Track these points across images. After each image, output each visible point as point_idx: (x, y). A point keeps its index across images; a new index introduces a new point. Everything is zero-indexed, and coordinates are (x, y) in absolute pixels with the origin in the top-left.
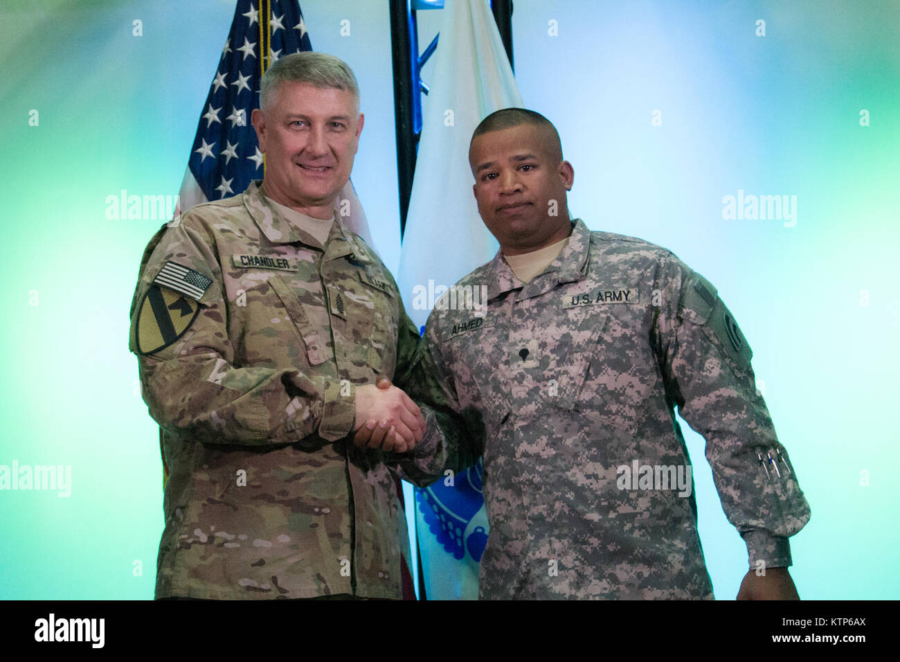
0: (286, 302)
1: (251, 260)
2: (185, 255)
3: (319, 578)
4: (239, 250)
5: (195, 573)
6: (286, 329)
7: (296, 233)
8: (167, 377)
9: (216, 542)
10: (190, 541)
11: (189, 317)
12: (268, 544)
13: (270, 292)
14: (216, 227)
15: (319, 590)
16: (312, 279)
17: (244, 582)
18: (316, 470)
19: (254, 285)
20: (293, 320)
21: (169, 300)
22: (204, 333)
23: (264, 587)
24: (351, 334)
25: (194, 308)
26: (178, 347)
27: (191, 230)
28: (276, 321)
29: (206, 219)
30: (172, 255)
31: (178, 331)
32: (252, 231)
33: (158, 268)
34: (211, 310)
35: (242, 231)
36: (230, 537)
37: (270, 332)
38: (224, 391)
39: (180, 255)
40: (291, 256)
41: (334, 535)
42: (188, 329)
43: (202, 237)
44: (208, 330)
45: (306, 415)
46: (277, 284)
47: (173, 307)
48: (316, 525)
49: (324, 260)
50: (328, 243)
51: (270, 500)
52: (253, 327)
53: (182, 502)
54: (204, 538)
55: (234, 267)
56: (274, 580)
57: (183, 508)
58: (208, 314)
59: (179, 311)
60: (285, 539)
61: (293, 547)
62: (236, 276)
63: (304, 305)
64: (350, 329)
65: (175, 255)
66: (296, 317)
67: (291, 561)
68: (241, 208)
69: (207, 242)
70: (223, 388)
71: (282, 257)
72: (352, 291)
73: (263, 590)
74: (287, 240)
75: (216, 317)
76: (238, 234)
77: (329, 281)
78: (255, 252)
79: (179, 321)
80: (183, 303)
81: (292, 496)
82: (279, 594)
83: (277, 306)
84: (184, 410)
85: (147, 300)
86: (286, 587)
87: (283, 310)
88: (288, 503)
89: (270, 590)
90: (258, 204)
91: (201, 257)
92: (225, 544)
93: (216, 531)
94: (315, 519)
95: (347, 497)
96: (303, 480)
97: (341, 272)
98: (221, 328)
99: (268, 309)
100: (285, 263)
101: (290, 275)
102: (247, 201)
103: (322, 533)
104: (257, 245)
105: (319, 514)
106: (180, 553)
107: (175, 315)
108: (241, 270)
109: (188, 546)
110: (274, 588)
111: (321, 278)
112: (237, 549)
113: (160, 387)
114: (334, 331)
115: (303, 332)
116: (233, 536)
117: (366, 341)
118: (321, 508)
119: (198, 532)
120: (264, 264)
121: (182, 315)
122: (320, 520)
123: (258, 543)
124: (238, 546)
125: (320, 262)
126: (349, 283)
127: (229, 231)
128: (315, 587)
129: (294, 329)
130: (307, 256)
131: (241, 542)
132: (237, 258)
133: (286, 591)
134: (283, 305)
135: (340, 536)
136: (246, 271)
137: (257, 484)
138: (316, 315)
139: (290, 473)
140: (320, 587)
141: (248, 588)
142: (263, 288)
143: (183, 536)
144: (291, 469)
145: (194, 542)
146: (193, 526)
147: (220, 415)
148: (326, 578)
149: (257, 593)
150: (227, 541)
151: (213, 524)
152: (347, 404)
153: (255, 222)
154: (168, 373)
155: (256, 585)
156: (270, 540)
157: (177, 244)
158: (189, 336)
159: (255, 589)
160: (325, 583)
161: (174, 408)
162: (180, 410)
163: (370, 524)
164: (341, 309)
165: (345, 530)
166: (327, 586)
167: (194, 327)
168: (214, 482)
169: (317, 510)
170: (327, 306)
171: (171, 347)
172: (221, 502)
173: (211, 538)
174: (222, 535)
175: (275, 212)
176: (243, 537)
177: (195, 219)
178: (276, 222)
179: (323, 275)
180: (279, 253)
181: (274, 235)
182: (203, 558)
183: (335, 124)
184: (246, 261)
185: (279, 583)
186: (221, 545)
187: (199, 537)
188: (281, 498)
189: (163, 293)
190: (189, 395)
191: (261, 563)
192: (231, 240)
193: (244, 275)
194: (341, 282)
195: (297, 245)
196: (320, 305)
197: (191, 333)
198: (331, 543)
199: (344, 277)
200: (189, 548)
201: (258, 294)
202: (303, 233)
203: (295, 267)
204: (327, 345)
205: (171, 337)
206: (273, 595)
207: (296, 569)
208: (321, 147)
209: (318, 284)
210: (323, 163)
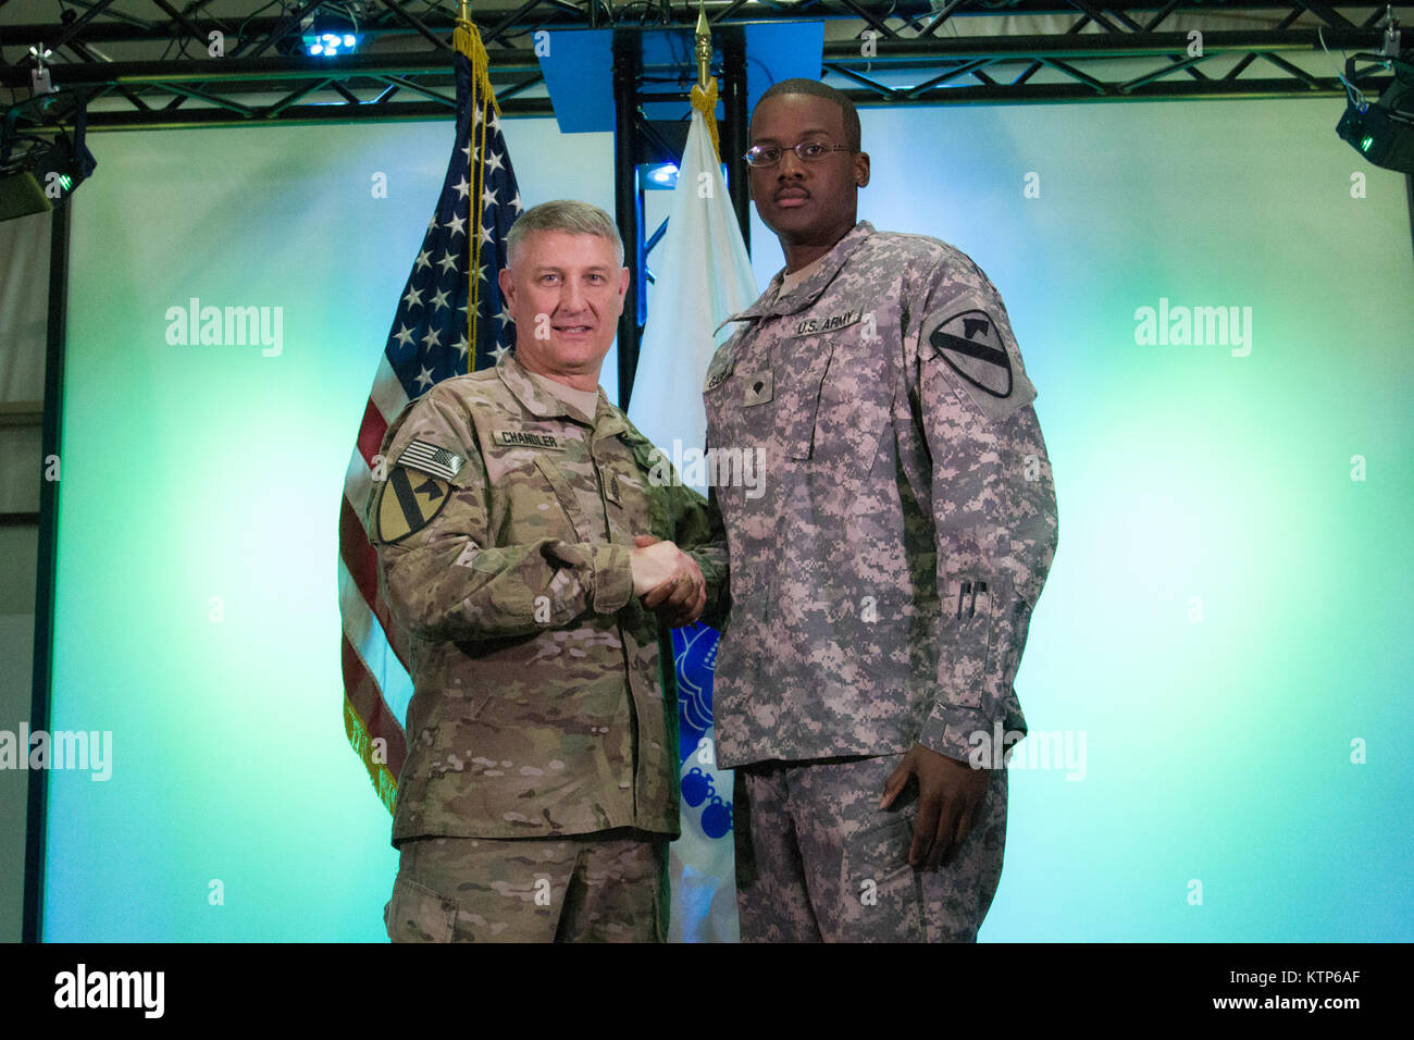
0: (555, 485)
1: (514, 437)
2: (433, 433)
3: (599, 809)
4: (497, 427)
5: (450, 807)
6: (557, 516)
7: (563, 407)
8: (411, 568)
9: (474, 769)
10: (443, 769)
11: (441, 499)
12: (538, 772)
13: (537, 473)
14: (471, 400)
15: (598, 824)
16: (583, 459)
17: (511, 816)
18: (592, 683)
19: (517, 465)
20: (564, 507)
21: (415, 482)
22: (457, 518)
23: (532, 821)
24: (628, 524)
25: (445, 490)
26: (426, 535)
27: (441, 404)
28: (544, 507)
29: (461, 392)
30: (418, 433)
31: (426, 517)
32: (511, 405)
33: (402, 447)
34: (466, 493)
35: (500, 405)
36: (489, 763)
37: (536, 520)
38: (476, 575)
39: (427, 433)
40: (557, 433)
41: (615, 758)
42: (438, 514)
43: (455, 411)
44: (460, 514)
45: (576, 590)
46: (545, 465)
47: (420, 490)
48: (591, 748)
49: (595, 438)
50: (598, 418)
51: (540, 721)
52: (515, 515)
53: (432, 721)
54: (459, 766)
55: (495, 444)
56: (546, 813)
57: (432, 730)
58: (460, 498)
59: (428, 495)
60: (557, 765)
61: (567, 774)
62: (497, 455)
63: (575, 489)
64: (626, 519)
65: (422, 434)
66: (567, 504)
67: (566, 791)
68: (496, 381)
69: (461, 417)
70: (474, 571)
71: (548, 434)
72: (627, 474)
73: (534, 826)
74: (552, 414)
75: (472, 501)
76: (496, 409)
77: (601, 463)
78: (517, 428)
79: (427, 506)
80: (432, 486)
81: (564, 715)
82: (551, 829)
83: (545, 489)
84: (432, 603)
85: (390, 483)
86: (560, 822)
87: (552, 494)
88: (560, 724)
89: (541, 825)
90: (516, 376)
91: (453, 435)
92: (486, 773)
93: (473, 756)
94: (591, 740)
95: (628, 713)
96: (577, 696)
97: (613, 453)
98: (480, 512)
99: (535, 492)
100: (552, 441)
101: (558, 455)
102: (503, 373)
103: (601, 759)
104: (519, 421)
105: (597, 734)
106: (432, 783)
107: (422, 499)
108: (503, 448)
109: (441, 776)
110: (546, 823)
111: (593, 459)
112: (500, 777)
113: (403, 579)
114: (610, 520)
115: (575, 521)
116: (495, 763)
117: (643, 532)
118: (598, 727)
119: (452, 759)
120: (529, 441)
121: (431, 499)
122: (598, 742)
123: (526, 770)
124: (502, 774)
125: (590, 441)
126: (624, 466)
127: (487, 405)
128: (594, 819)
129: (565, 518)
130: (574, 433)
131: (504, 769)
132: (498, 434)
133: (560, 827)
134: (552, 489)
135: (620, 759)
136: (509, 450)
137: (525, 701)
138: (589, 501)
139: (561, 687)
140: (598, 819)
141: (515, 823)
142: (529, 468)
143: (435, 764)
144: (563, 684)
145: (448, 771)
146: (445, 752)
147: (475, 603)
148: (605, 809)
149: (525, 829)
150: (486, 769)
151: (469, 749)
152: (623, 570)
153: (514, 395)
154: (412, 562)
155: (523, 818)
156: (541, 767)
157: (424, 421)
158: (439, 522)
159: (523, 824)
160: (604, 814)
161: (420, 602)
162: (427, 603)
163: (655, 745)
164: (616, 494)
165: (626, 751)
166: (606, 819)
167: (445, 512)
168: (468, 700)
169: (594, 730)
170: (601, 491)
171: (418, 534)
172: (477, 722)
173: (468, 765)
174: (481, 761)
175: (535, 384)
176: (507, 764)
177: (446, 392)
178: (538, 395)
179: (594, 455)
180: (544, 430)
181: (538, 409)
182: (460, 789)
183: (594, 277)
184: (508, 438)
185: (551, 817)
186: (480, 773)
187: (453, 765)
188: (553, 718)
189: (408, 475)
190: (436, 584)
191: (530, 794)
192: (489, 415)
193: (507, 454)
194: (614, 464)
195: (564, 420)
196: (591, 490)
197: (442, 519)
198: (612, 768)
199: (617, 458)
200: (444, 777)
201: (522, 475)
202: (569, 407)
203: (563, 446)
204: (602, 536)
205: (417, 522)
206: (545, 831)
207: (571, 801)
208: (577, 303)
209: (590, 465)
210: (583, 321)
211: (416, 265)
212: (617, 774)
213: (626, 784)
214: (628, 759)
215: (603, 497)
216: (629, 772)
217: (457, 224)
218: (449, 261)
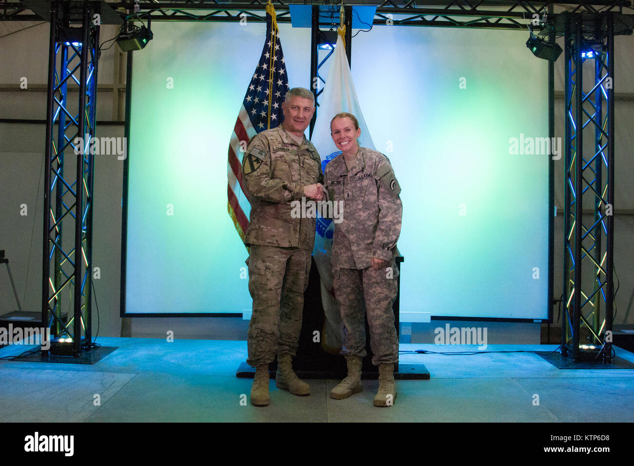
0: (287, 162)
1: (279, 148)
2: (259, 146)
4: (276, 145)
6: (287, 169)
7: (292, 141)
8: (251, 182)
11: (259, 164)
12: (276, 231)
13: (283, 158)
14: (269, 138)
16: (296, 155)
17: (268, 241)
19: (279, 156)
20: (289, 167)
21: (254, 159)
23: (274, 243)
25: (261, 162)
26: (255, 173)
27: (262, 139)
28: (284, 167)
29: (266, 135)
31: (255, 168)
32: (279, 139)
33: (251, 149)
35: (277, 140)
37: (282, 170)
40: (290, 148)
41: (295, 230)
42: (258, 168)
43: (265, 141)
44: (264, 168)
45: (290, 196)
46: (285, 156)
47: (255, 161)
48: (290, 227)
50: (301, 145)
52: (277, 168)
55: (274, 150)
56: (277, 241)
58: (264, 164)
60: (281, 230)
61: (284, 232)
62: (274, 153)
63: (293, 163)
64: (305, 171)
66: (290, 166)
67: (283, 236)
68: (277, 132)
70: (265, 187)
72: (307, 159)
74: (289, 143)
75: (266, 165)
76: (275, 140)
77: (301, 156)
78: (280, 146)
79: (256, 165)
80: (258, 160)
81: (284, 218)
82: (278, 245)
85: (247, 159)
86: (280, 243)
87: (287, 164)
88: (282, 220)
90: (282, 131)
91: (264, 147)
94: (290, 225)
95: (300, 219)
96: (287, 214)
98: (268, 168)
99: (282, 163)
100: (289, 149)
101: (289, 153)
102: (279, 130)
103: (291, 229)
104: (281, 144)
105: (291, 223)
106: (252, 231)
107: (255, 163)
108: (275, 151)
109: (254, 230)
110: (277, 243)
111: (299, 155)
113: (248, 184)
114: (301, 171)
115: (291, 171)
116: (265, 227)
117: (310, 175)
119: (256, 226)
120: (283, 150)
122: (292, 225)
123: (273, 230)
124: (267, 230)
125: (299, 150)
126: (306, 157)
127: (273, 139)
128: (288, 244)
129: (289, 170)
130: (295, 148)
132: (275, 148)
133: (280, 245)
134: (286, 162)
135: (297, 230)
137: (275, 214)
138: (296, 166)
140: (290, 244)
142: (281, 157)
144: (284, 210)
146: (255, 224)
147: (265, 195)
148: (291, 242)
149: (272, 244)
152: (302, 192)
153: (280, 137)
155: (271, 242)
157: (258, 142)
158: (258, 170)
163: (305, 228)
164: (303, 165)
165: (298, 228)
167: (260, 167)
168: (261, 211)
171: (253, 173)
173: (259, 227)
175: (287, 134)
176: (268, 228)
177: (263, 135)
178: (287, 137)
180: (287, 147)
181: (286, 141)
183: (306, 109)
184: (277, 149)
186: (262, 229)
189: (252, 157)
190: (256, 188)
191: (274, 236)
192: (273, 142)
193: (277, 153)
194: (304, 157)
195: (292, 145)
196: (297, 163)
198: (294, 232)
199: (305, 155)
201: (280, 159)
202: (294, 141)
203: (291, 151)
204: (298, 174)
205: (253, 170)
206: (276, 245)
207: (283, 239)
208: (301, 116)
209: (297, 157)
210: (301, 120)
211: (253, 78)
212: (295, 234)
213: (297, 236)
214: (299, 231)
215: (300, 165)
216: (298, 234)
217: (265, 66)
218: (262, 77)
